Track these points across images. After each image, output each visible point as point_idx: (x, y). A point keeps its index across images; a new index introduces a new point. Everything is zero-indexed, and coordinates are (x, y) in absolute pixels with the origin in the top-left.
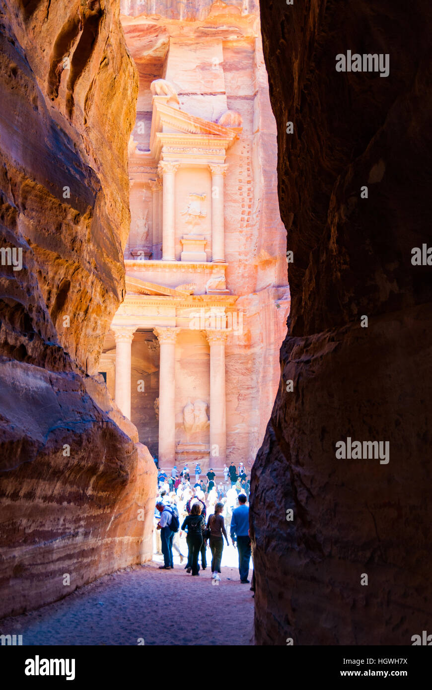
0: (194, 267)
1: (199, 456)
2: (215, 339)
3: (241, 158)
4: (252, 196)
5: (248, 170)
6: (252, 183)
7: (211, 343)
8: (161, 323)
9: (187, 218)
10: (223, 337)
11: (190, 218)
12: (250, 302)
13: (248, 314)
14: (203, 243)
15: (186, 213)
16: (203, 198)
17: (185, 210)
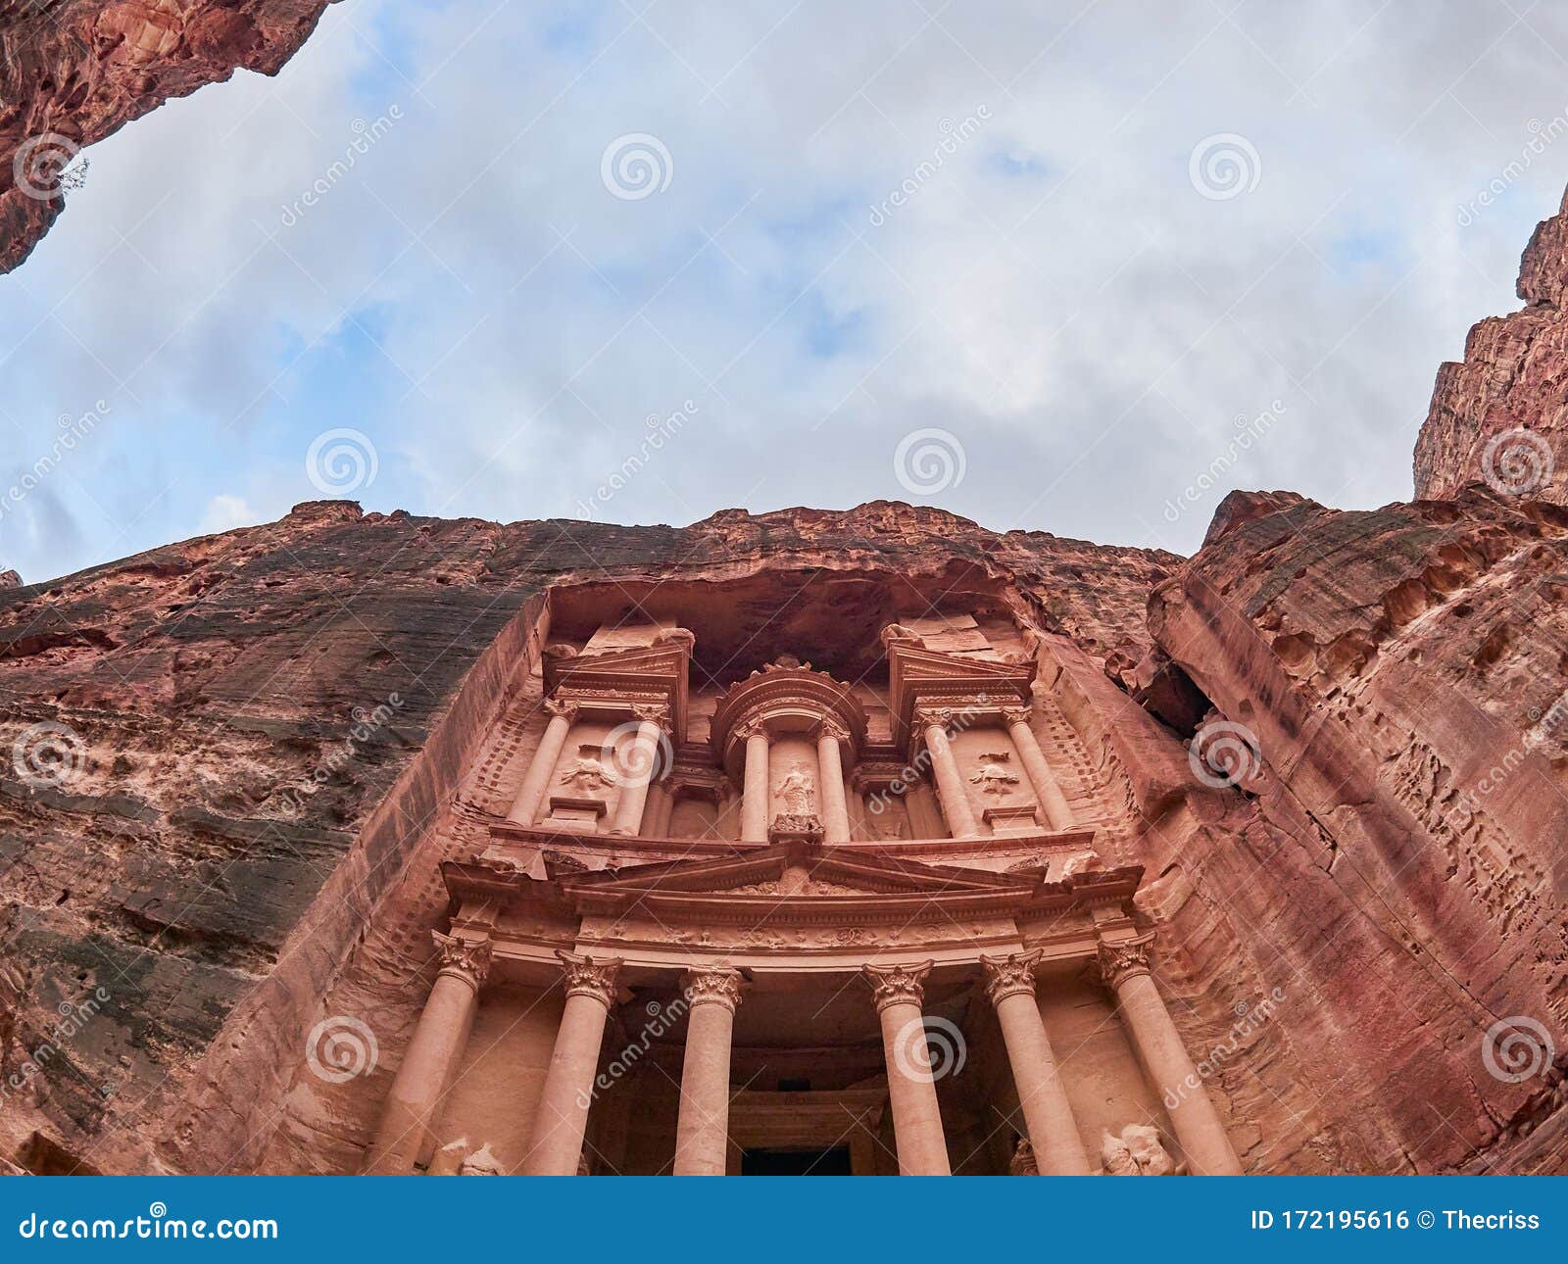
0: (1028, 843)
2: (1126, 964)
3: (1046, 713)
4: (1084, 750)
5: (1064, 724)
6: (1077, 736)
7: (1118, 978)
8: (988, 952)
9: (985, 785)
10: (1140, 956)
11: (991, 784)
12: (1161, 894)
13: (1165, 916)
14: (1028, 813)
15: (980, 780)
16: (1002, 759)
17: (980, 775)
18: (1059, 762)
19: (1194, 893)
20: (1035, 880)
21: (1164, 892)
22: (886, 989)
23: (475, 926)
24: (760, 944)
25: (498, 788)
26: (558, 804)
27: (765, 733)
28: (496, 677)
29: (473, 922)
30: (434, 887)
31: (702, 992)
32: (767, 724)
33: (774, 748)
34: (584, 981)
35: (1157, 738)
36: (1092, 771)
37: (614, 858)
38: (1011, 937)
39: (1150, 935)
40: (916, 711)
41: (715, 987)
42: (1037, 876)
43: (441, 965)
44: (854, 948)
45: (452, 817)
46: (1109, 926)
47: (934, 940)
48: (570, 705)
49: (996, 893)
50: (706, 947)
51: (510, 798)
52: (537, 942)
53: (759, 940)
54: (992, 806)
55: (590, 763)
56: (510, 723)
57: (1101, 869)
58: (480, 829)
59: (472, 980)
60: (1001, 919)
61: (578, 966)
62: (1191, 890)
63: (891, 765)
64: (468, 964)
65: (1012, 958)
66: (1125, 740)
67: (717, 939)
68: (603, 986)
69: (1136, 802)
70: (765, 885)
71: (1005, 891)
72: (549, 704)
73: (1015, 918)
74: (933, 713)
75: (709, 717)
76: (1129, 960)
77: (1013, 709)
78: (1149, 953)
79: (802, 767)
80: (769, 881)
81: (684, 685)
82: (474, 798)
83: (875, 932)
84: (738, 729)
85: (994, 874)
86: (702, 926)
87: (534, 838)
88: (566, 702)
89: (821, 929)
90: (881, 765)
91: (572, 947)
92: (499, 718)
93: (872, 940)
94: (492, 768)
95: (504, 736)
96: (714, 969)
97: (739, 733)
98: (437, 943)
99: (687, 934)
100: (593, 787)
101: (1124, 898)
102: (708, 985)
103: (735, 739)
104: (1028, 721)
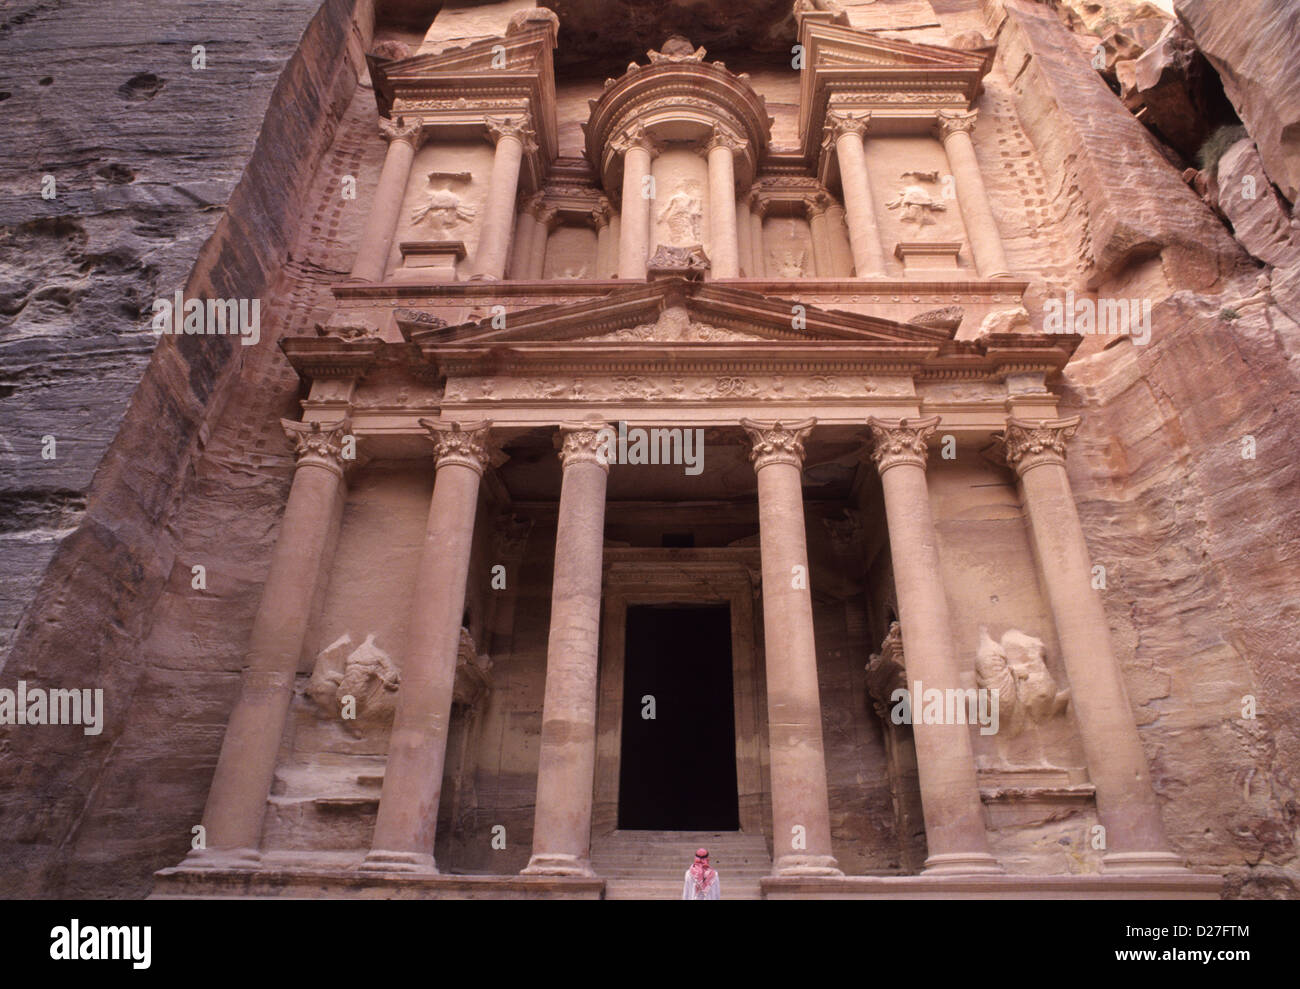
0: (942, 289)
1: (1061, 810)
2: (1037, 448)
3: (997, 119)
4: (1039, 174)
5: (1018, 136)
6: (1033, 154)
7: (1026, 462)
8: (878, 413)
9: (903, 212)
10: (1057, 443)
11: (911, 211)
12: (1101, 369)
13: (1101, 398)
14: (951, 251)
15: (899, 205)
16: (931, 179)
17: (896, 200)
18: (1002, 186)
19: (1143, 378)
20: (943, 336)
21: (1106, 369)
22: (764, 446)
23: (331, 405)
24: (634, 395)
25: (338, 237)
26: (410, 250)
27: (647, 144)
28: (310, 96)
29: (328, 402)
30: (279, 367)
31: (575, 450)
32: (649, 133)
33: (656, 163)
34: (453, 449)
35: (1143, 165)
36: (1043, 202)
37: (477, 308)
38: (907, 399)
39: (1074, 420)
40: (829, 114)
41: (586, 444)
42: (947, 332)
43: (297, 455)
44: (735, 400)
45: (286, 281)
46: (1023, 401)
47: (820, 394)
48: (412, 123)
49: (895, 346)
50: (578, 401)
51: (354, 248)
52: (399, 412)
53: (634, 390)
54: (906, 240)
55: (444, 194)
56: (341, 153)
57: (1027, 331)
58: (324, 291)
59: (335, 466)
60: (899, 376)
61: (446, 433)
62: (1140, 373)
63: (797, 179)
64: (328, 449)
65: (904, 423)
66: (1095, 165)
67: (589, 391)
68: (473, 452)
69: (1093, 249)
70: (640, 330)
71: (906, 345)
72: (384, 124)
73: (915, 378)
74: (850, 117)
75: (582, 125)
76: (1041, 444)
77: (954, 111)
78: (1067, 440)
79: (689, 185)
80: (645, 323)
81: (549, 85)
82: (309, 254)
83: (757, 381)
84: (615, 139)
85: (895, 324)
86: (575, 376)
87: (384, 294)
88: (405, 119)
89: (699, 377)
90: (785, 179)
91: (437, 411)
92: (326, 148)
93: (753, 391)
94: (327, 214)
95: (338, 172)
96: (586, 424)
97: (617, 145)
98: (290, 433)
99: (559, 388)
100: (449, 225)
101: (1051, 369)
102: (580, 443)
103: (612, 153)
104: (970, 130)
